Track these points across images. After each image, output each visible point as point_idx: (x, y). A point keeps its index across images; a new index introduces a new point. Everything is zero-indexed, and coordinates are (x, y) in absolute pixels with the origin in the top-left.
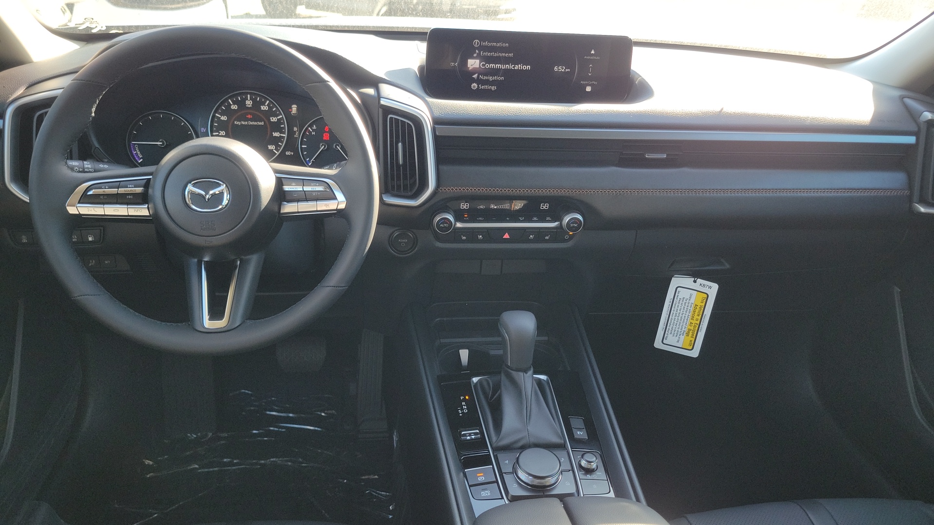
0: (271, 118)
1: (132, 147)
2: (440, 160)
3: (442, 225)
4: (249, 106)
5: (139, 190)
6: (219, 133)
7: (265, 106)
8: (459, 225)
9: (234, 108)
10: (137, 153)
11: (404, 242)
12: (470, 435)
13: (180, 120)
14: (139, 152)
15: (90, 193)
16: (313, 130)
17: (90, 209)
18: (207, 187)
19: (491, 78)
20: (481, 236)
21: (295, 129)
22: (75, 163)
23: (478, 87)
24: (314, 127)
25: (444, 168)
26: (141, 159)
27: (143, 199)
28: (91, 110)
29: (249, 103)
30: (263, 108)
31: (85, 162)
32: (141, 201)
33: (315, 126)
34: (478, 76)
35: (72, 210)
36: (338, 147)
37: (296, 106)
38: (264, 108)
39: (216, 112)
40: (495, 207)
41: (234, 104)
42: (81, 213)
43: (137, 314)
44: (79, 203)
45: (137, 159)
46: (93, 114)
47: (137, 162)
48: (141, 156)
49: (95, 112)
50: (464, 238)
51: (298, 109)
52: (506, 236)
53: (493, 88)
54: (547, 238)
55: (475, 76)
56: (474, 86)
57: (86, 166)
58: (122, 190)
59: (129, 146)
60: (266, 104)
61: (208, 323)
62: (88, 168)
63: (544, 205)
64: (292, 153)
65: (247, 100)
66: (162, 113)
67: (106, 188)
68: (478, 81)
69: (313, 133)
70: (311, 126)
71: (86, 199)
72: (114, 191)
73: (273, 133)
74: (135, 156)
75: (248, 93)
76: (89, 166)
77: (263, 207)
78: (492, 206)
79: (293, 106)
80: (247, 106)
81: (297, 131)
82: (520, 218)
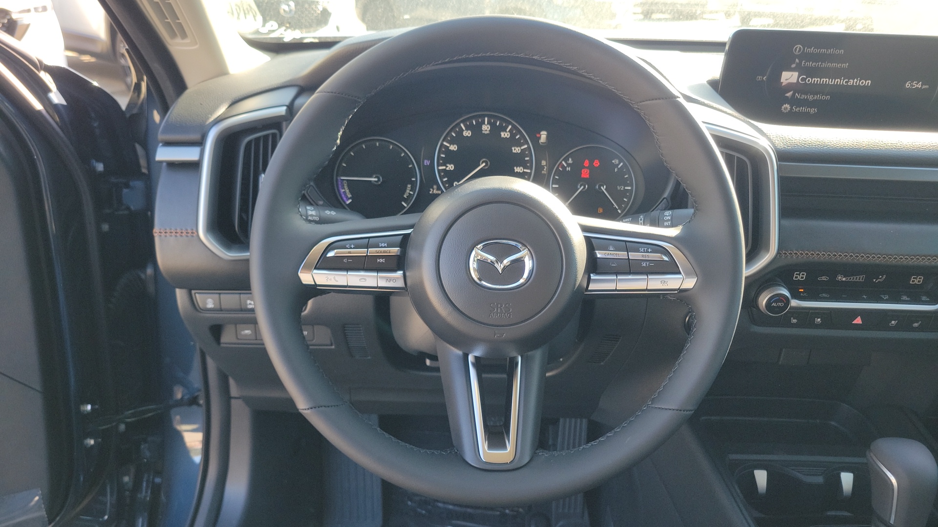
0: (513, 148)
1: (340, 183)
3: (774, 304)
4: (486, 132)
5: (395, 250)
6: (447, 167)
7: (506, 132)
8: (794, 303)
9: (467, 134)
10: (346, 192)
13: (400, 150)
14: (347, 191)
15: (331, 254)
16: (569, 165)
17: (330, 277)
18: (502, 252)
19: (811, 98)
20: (819, 320)
21: (544, 163)
23: (791, 109)
24: (570, 161)
26: (349, 199)
27: (399, 263)
29: (486, 128)
30: (502, 134)
31: (308, 208)
32: (395, 267)
33: (570, 159)
34: (794, 95)
35: (306, 278)
36: (602, 188)
37: (546, 133)
38: (505, 135)
39: (444, 140)
40: (844, 279)
41: (467, 129)
42: (317, 283)
44: (316, 268)
45: (345, 199)
47: (345, 202)
48: (350, 196)
50: (794, 321)
51: (548, 137)
52: (858, 321)
53: (813, 111)
54: (916, 325)
55: (789, 94)
56: (787, 107)
57: (310, 213)
58: (372, 251)
59: (337, 180)
60: (508, 130)
61: (486, 453)
62: (312, 215)
63: (916, 279)
65: (484, 124)
66: (378, 140)
67: (351, 248)
68: (793, 101)
69: (568, 169)
70: (566, 160)
71: (325, 264)
72: (362, 252)
73: (515, 168)
74: (343, 196)
75: (484, 116)
76: (314, 213)
78: (840, 278)
79: (542, 132)
80: (483, 132)
81: (546, 165)
82: (882, 296)
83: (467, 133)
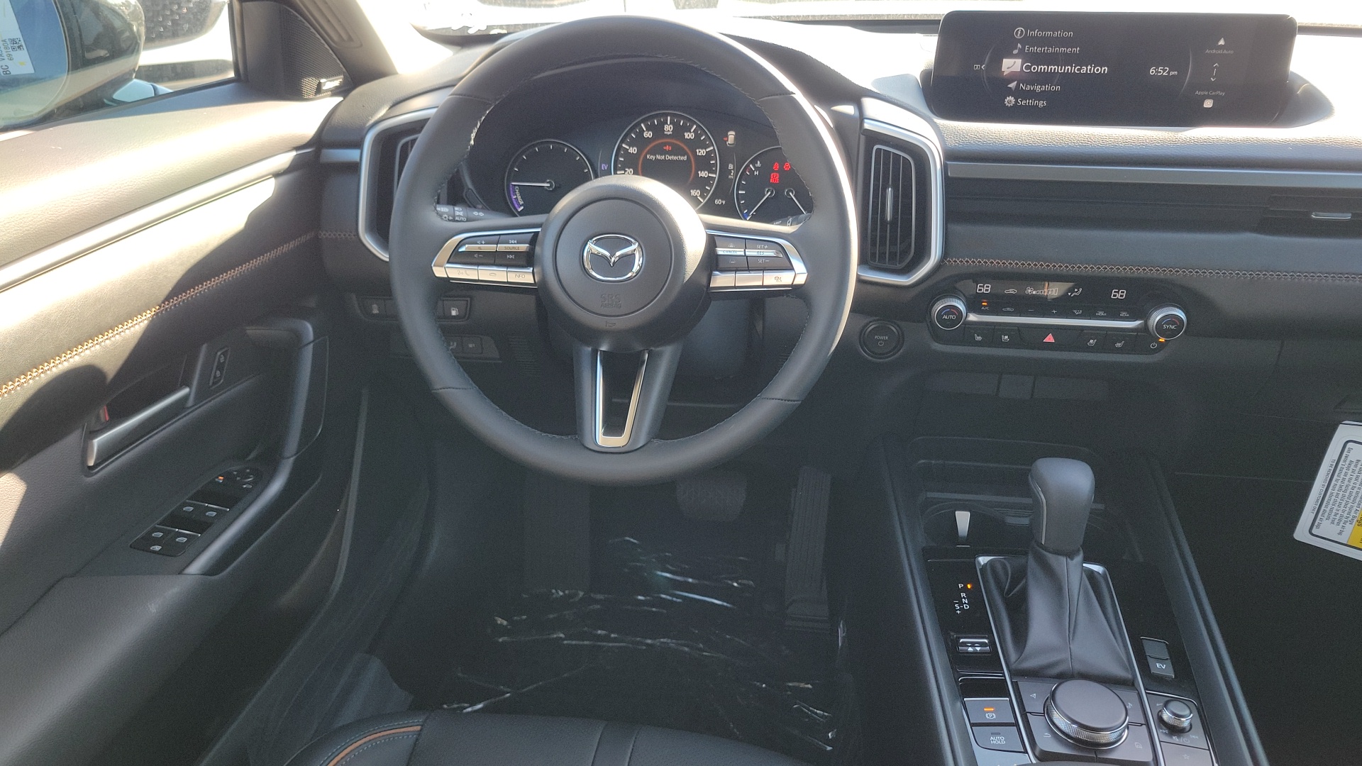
0: (698, 151)
1: (511, 189)
2: (950, 216)
3: (945, 317)
4: (668, 133)
5: (524, 247)
6: (627, 169)
7: (690, 132)
8: (973, 317)
10: (517, 197)
11: (883, 340)
12: (973, 645)
13: (575, 153)
14: (519, 197)
15: (463, 249)
16: (757, 169)
17: (461, 271)
18: (613, 245)
19: (1038, 88)
20: (1006, 337)
21: (731, 167)
22: (444, 209)
23: (1016, 102)
24: (759, 164)
25: (957, 228)
26: (522, 205)
27: (527, 260)
28: (470, 136)
29: (668, 128)
30: (687, 135)
31: (456, 209)
32: (524, 263)
33: (759, 162)
34: (1018, 85)
35: (439, 272)
36: (791, 194)
37: (733, 133)
38: (689, 136)
39: (622, 141)
40: (1034, 293)
41: (648, 130)
42: (450, 276)
43: (511, 418)
44: (448, 262)
45: (516, 206)
46: (472, 142)
47: (517, 210)
48: (521, 203)
49: (474, 139)
50: (979, 338)
51: (736, 138)
52: (1050, 339)
53: (1041, 104)
54: (1118, 345)
55: (1013, 85)
56: (1010, 100)
57: (457, 213)
58: (501, 247)
59: (508, 186)
60: (692, 131)
61: (603, 440)
62: (459, 216)
63: (1118, 292)
64: (724, 202)
65: (667, 123)
66: (552, 142)
67: (481, 244)
68: (1018, 93)
69: (756, 173)
70: (754, 162)
71: (458, 257)
72: (491, 248)
73: (699, 172)
74: (515, 202)
75: (667, 115)
76: (461, 214)
77: (687, 277)
78: (1029, 291)
79: (729, 133)
80: (665, 133)
81: (733, 169)
82: (1075, 311)
83: (648, 134)
